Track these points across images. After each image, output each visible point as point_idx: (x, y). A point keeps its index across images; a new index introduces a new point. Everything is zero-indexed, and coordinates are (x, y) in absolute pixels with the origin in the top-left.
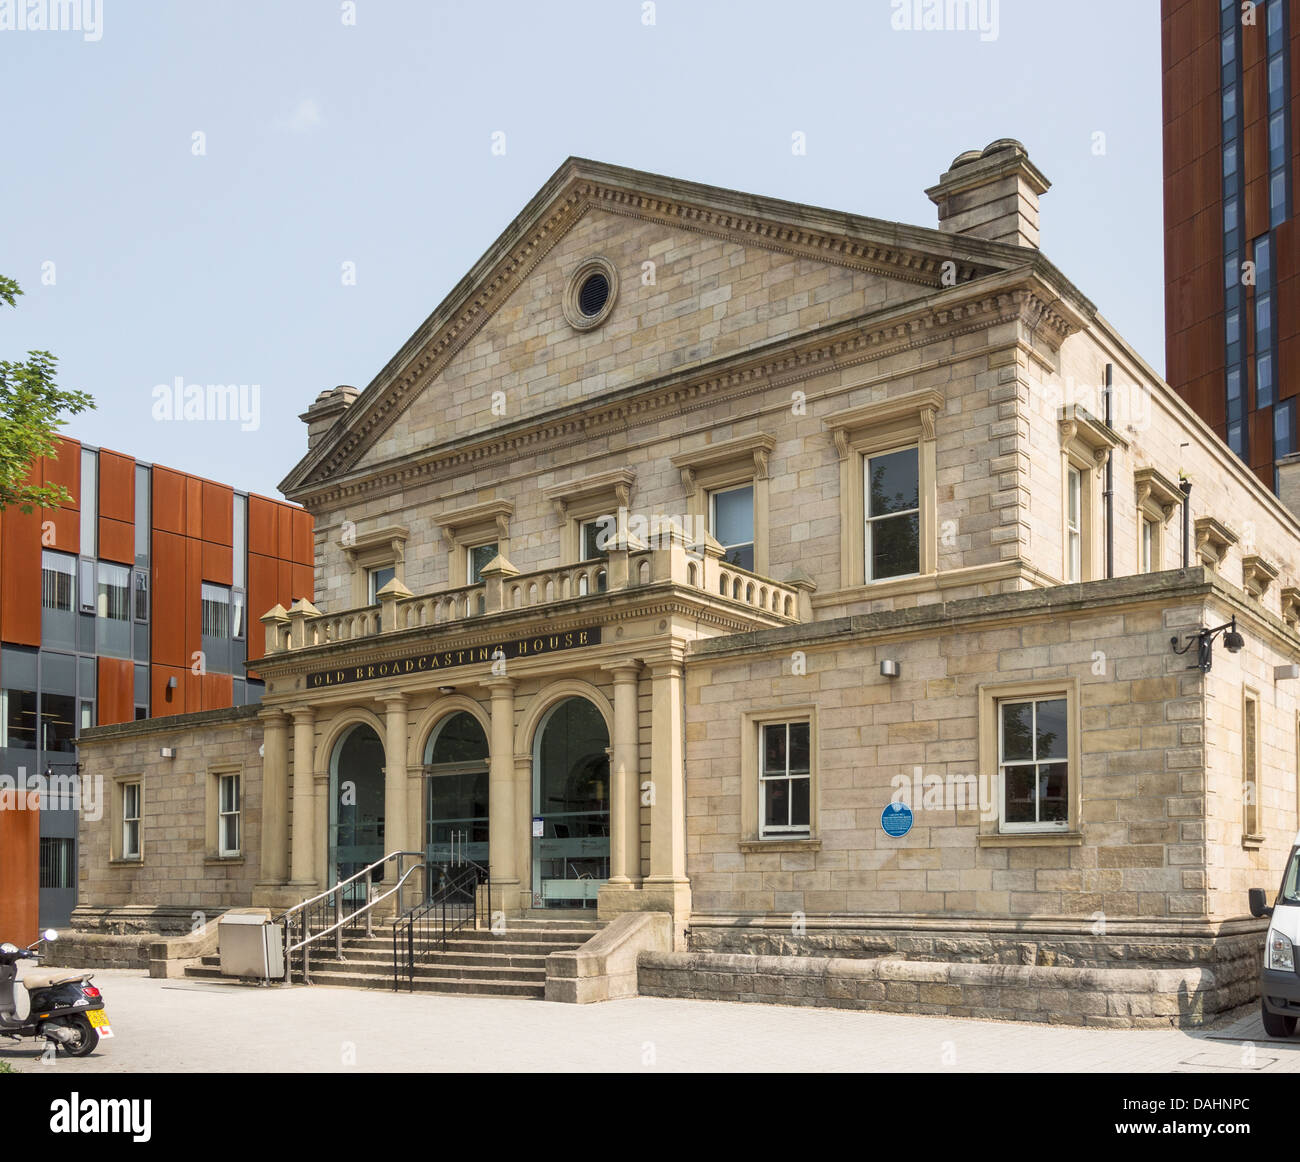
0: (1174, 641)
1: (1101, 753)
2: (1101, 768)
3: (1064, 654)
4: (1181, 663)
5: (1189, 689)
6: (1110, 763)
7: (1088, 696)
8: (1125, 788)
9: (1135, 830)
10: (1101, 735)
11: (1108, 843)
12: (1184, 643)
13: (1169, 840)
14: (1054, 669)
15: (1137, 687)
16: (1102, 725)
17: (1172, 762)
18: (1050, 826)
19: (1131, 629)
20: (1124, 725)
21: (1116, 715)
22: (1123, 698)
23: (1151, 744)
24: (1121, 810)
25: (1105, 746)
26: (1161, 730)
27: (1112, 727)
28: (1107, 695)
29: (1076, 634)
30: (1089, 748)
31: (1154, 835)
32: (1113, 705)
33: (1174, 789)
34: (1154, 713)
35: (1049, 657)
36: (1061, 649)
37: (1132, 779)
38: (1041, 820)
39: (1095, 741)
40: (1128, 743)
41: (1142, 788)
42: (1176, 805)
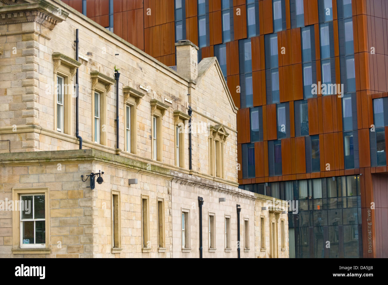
0: (82, 176)
1: (57, 217)
2: (57, 224)
3: (44, 178)
4: (84, 185)
5: (87, 195)
6: (60, 222)
7: (53, 195)
8: (65, 231)
9: (69, 248)
10: (57, 211)
11: (59, 253)
12: (85, 177)
13: (81, 252)
14: (40, 184)
15: (70, 193)
16: (57, 207)
17: (82, 222)
18: (39, 246)
19: (68, 171)
20: (65, 207)
21: (63, 203)
22: (64, 197)
23: (74, 215)
24: (64, 240)
25: (58, 215)
26: (78, 210)
27: (61, 208)
28: (59, 195)
29: (48, 171)
30: (53, 216)
31: (76, 250)
32: (61, 199)
33: (82, 232)
34: (76, 203)
35: (39, 179)
36: (42, 176)
37: (68, 228)
38: (36, 243)
39: (55, 213)
40: (67, 214)
41: (71, 232)
42: (83, 239)
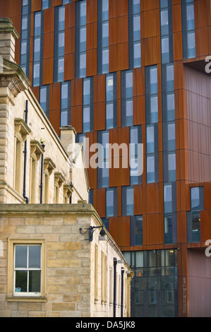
0: (80, 229)
1: (54, 267)
2: (54, 274)
3: (41, 229)
4: (82, 238)
5: (85, 247)
6: (57, 272)
7: (50, 246)
8: (62, 281)
9: (65, 297)
10: (54, 261)
11: (56, 301)
12: (84, 230)
13: (77, 301)
14: (37, 235)
15: (67, 245)
16: (54, 257)
17: (79, 273)
18: (33, 294)
19: (65, 224)
20: (62, 258)
21: (60, 254)
22: (62, 248)
23: (72, 266)
24: (61, 289)
25: (55, 265)
26: (76, 261)
27: (58, 258)
28: (56, 246)
29: (46, 222)
30: (49, 265)
31: (72, 299)
32: (59, 250)
33: (79, 282)
34: (73, 255)
35: (35, 230)
36: (40, 227)
37: (65, 278)
38: (29, 291)
39: (52, 263)
40: (64, 265)
41: (68, 282)
42: (80, 288)
